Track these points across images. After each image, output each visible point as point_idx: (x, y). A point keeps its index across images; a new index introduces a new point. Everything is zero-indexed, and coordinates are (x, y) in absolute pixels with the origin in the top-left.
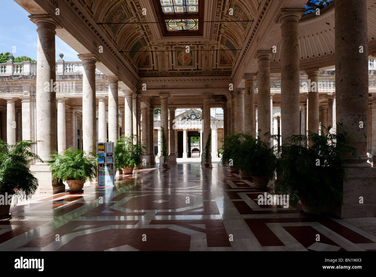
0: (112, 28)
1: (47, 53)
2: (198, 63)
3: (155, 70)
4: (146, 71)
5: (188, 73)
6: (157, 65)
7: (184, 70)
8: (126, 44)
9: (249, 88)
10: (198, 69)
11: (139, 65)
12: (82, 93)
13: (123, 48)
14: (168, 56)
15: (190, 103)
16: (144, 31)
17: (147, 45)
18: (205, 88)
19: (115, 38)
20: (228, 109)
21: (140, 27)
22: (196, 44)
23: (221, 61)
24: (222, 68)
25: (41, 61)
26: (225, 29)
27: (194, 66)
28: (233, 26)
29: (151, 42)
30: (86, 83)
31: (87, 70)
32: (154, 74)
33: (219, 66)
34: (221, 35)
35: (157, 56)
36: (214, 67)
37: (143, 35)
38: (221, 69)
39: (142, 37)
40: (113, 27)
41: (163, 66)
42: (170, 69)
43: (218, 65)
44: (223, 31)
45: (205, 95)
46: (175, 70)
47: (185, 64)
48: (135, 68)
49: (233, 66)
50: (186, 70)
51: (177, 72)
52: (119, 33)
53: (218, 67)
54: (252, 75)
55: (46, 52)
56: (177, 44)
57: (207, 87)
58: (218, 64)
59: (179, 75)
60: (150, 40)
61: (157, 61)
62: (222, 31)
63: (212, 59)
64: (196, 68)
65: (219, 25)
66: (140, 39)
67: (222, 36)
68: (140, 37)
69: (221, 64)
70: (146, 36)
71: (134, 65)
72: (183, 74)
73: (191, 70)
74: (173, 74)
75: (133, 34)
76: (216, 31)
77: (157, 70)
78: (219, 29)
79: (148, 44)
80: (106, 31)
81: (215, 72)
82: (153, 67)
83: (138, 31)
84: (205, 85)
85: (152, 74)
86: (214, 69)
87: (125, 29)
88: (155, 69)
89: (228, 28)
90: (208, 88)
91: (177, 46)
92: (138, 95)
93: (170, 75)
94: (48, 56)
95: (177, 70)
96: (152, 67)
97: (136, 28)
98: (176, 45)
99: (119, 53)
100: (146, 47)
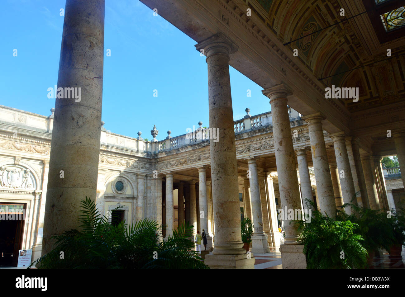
0: (304, 50)
1: (220, 85)
3: (375, 98)
4: (360, 101)
6: (377, 89)
8: (325, 70)
12: (274, 148)
13: (322, 75)
14: (393, 71)
16: (350, 45)
17: (355, 65)
19: (310, 62)
21: (343, 40)
29: (361, 60)
30: (277, 125)
31: (276, 108)
32: (373, 103)
37: (349, 51)
39: (347, 54)
40: (304, 48)
41: (388, 88)
42: (399, 90)
52: (313, 55)
60: (359, 57)
61: (375, 83)
66: (345, 58)
68: (344, 56)
70: (353, 50)
75: (333, 53)
79: (357, 62)
82: (371, 93)
83: (340, 46)
85: (371, 104)
87: (321, 47)
88: (374, 96)
96: (369, 94)
97: (337, 43)
99: (318, 81)
100: (354, 68)
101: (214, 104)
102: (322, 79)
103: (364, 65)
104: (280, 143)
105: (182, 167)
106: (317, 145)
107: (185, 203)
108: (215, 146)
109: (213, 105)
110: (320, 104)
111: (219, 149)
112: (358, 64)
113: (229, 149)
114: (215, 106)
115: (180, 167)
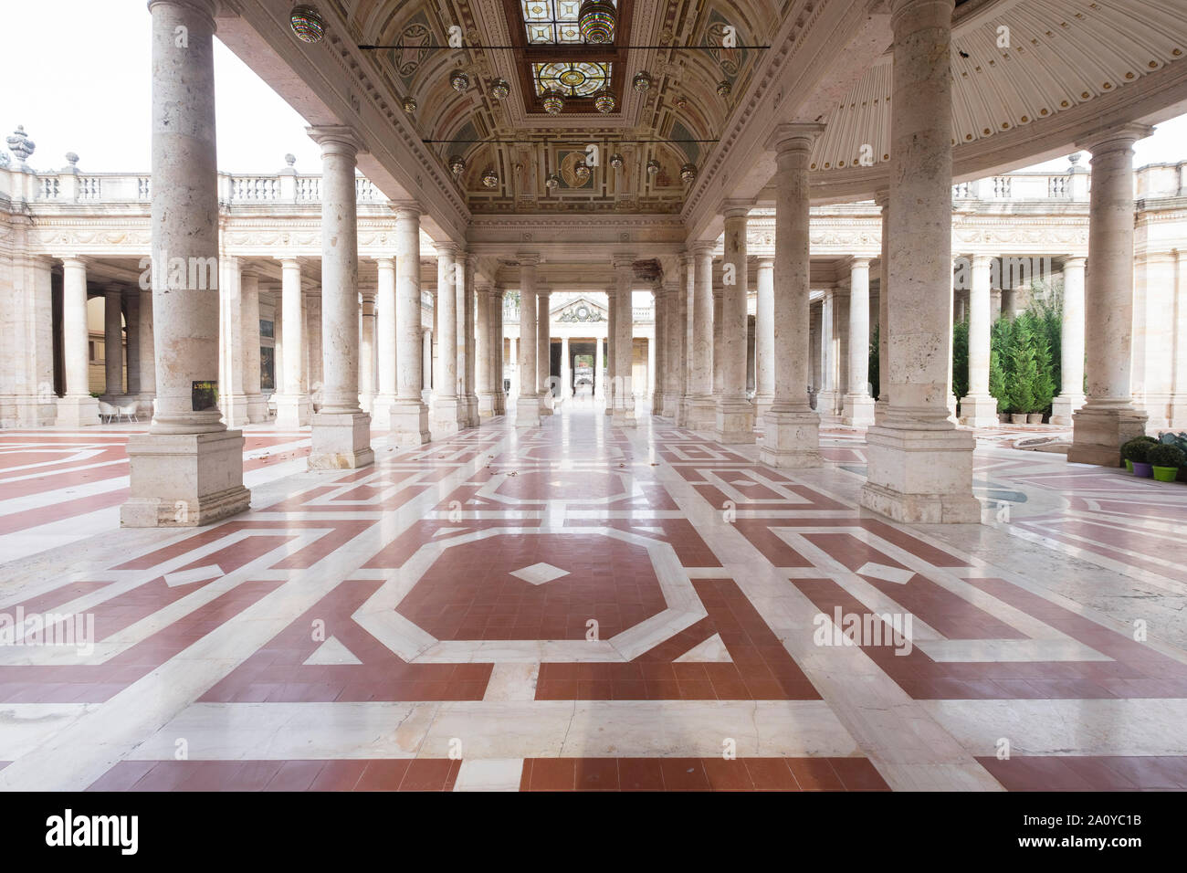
0: (403, 74)
1: (183, 81)
2: (605, 182)
3: (508, 199)
4: (487, 198)
5: (581, 207)
6: (513, 184)
7: (574, 199)
8: (439, 124)
9: (736, 235)
10: (604, 197)
11: (470, 184)
13: (433, 132)
14: (538, 164)
15: (583, 279)
16: (482, 94)
17: (488, 135)
18: (622, 242)
20: (667, 294)
22: (602, 136)
23: (658, 179)
24: (661, 194)
25: (163, 106)
26: (675, 93)
27: (597, 191)
28: (699, 82)
29: (498, 129)
30: (330, 205)
31: (332, 171)
32: (504, 206)
33: (654, 190)
34: (664, 110)
35: (512, 164)
36: (643, 194)
37: (480, 106)
38: (657, 198)
39: (477, 111)
40: (403, 70)
41: (526, 188)
42: (541, 195)
43: (650, 189)
44: (670, 100)
45: (621, 257)
46: (552, 199)
47: (576, 184)
48: (462, 192)
49: (686, 191)
50: (579, 199)
51: (557, 202)
52: (419, 90)
53: (652, 194)
54: (744, 204)
55: (180, 78)
56: (559, 135)
57: (625, 239)
58: (650, 185)
59: (561, 210)
60: (495, 123)
61: (512, 176)
62: (668, 97)
63: (637, 173)
64: (601, 195)
65: (662, 82)
66: (473, 117)
67: (667, 113)
68: (473, 113)
69: (657, 185)
70: (487, 108)
71: (459, 182)
72: (571, 207)
73: (589, 199)
74: (548, 207)
75: (455, 100)
76: (654, 100)
77: (512, 199)
78: (662, 92)
79: (491, 131)
80: (387, 77)
81: (644, 204)
82: (504, 189)
83: (466, 92)
84: (622, 235)
85: (500, 206)
86: (641, 198)
87: (435, 82)
88: (508, 195)
89: (684, 88)
90: (628, 242)
91: (559, 139)
92: (468, 256)
93: (542, 211)
94: (186, 91)
95: (557, 199)
96: (501, 190)
98: (556, 136)
99: (421, 143)
100: (486, 139)
101: (166, 123)
102: (430, 141)
103: (501, 139)
104: (332, 241)
105: (113, 249)
106: (406, 255)
107: (124, 329)
108: (164, 220)
109: (163, 125)
110: (421, 186)
111: (174, 230)
112: (492, 135)
113: (201, 232)
114: (167, 129)
115: (107, 248)
